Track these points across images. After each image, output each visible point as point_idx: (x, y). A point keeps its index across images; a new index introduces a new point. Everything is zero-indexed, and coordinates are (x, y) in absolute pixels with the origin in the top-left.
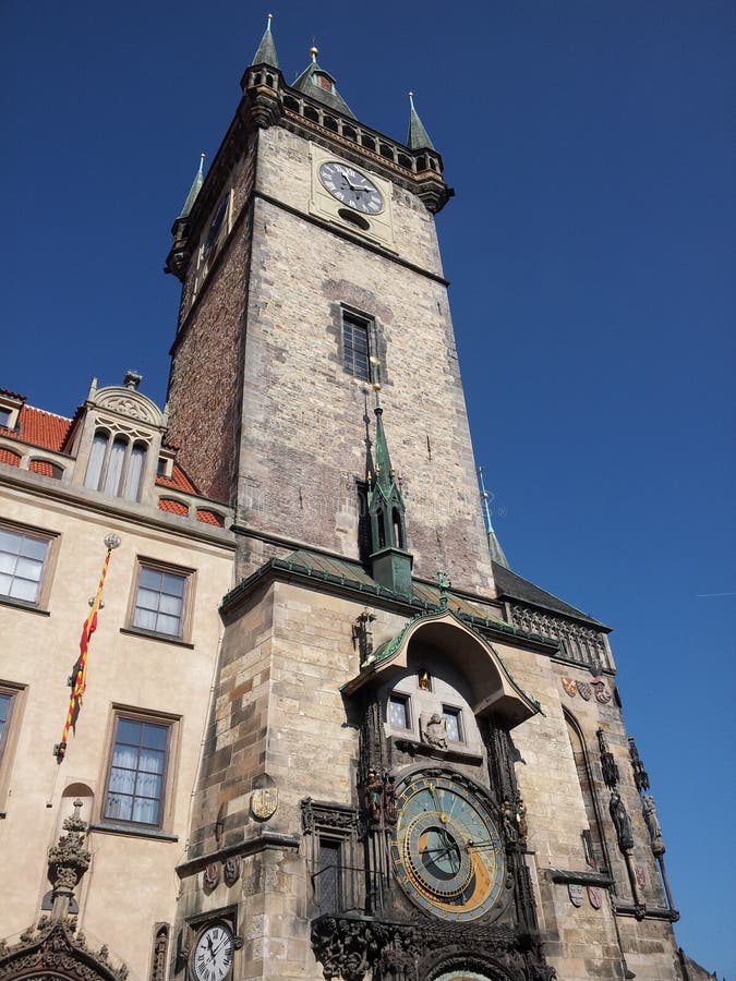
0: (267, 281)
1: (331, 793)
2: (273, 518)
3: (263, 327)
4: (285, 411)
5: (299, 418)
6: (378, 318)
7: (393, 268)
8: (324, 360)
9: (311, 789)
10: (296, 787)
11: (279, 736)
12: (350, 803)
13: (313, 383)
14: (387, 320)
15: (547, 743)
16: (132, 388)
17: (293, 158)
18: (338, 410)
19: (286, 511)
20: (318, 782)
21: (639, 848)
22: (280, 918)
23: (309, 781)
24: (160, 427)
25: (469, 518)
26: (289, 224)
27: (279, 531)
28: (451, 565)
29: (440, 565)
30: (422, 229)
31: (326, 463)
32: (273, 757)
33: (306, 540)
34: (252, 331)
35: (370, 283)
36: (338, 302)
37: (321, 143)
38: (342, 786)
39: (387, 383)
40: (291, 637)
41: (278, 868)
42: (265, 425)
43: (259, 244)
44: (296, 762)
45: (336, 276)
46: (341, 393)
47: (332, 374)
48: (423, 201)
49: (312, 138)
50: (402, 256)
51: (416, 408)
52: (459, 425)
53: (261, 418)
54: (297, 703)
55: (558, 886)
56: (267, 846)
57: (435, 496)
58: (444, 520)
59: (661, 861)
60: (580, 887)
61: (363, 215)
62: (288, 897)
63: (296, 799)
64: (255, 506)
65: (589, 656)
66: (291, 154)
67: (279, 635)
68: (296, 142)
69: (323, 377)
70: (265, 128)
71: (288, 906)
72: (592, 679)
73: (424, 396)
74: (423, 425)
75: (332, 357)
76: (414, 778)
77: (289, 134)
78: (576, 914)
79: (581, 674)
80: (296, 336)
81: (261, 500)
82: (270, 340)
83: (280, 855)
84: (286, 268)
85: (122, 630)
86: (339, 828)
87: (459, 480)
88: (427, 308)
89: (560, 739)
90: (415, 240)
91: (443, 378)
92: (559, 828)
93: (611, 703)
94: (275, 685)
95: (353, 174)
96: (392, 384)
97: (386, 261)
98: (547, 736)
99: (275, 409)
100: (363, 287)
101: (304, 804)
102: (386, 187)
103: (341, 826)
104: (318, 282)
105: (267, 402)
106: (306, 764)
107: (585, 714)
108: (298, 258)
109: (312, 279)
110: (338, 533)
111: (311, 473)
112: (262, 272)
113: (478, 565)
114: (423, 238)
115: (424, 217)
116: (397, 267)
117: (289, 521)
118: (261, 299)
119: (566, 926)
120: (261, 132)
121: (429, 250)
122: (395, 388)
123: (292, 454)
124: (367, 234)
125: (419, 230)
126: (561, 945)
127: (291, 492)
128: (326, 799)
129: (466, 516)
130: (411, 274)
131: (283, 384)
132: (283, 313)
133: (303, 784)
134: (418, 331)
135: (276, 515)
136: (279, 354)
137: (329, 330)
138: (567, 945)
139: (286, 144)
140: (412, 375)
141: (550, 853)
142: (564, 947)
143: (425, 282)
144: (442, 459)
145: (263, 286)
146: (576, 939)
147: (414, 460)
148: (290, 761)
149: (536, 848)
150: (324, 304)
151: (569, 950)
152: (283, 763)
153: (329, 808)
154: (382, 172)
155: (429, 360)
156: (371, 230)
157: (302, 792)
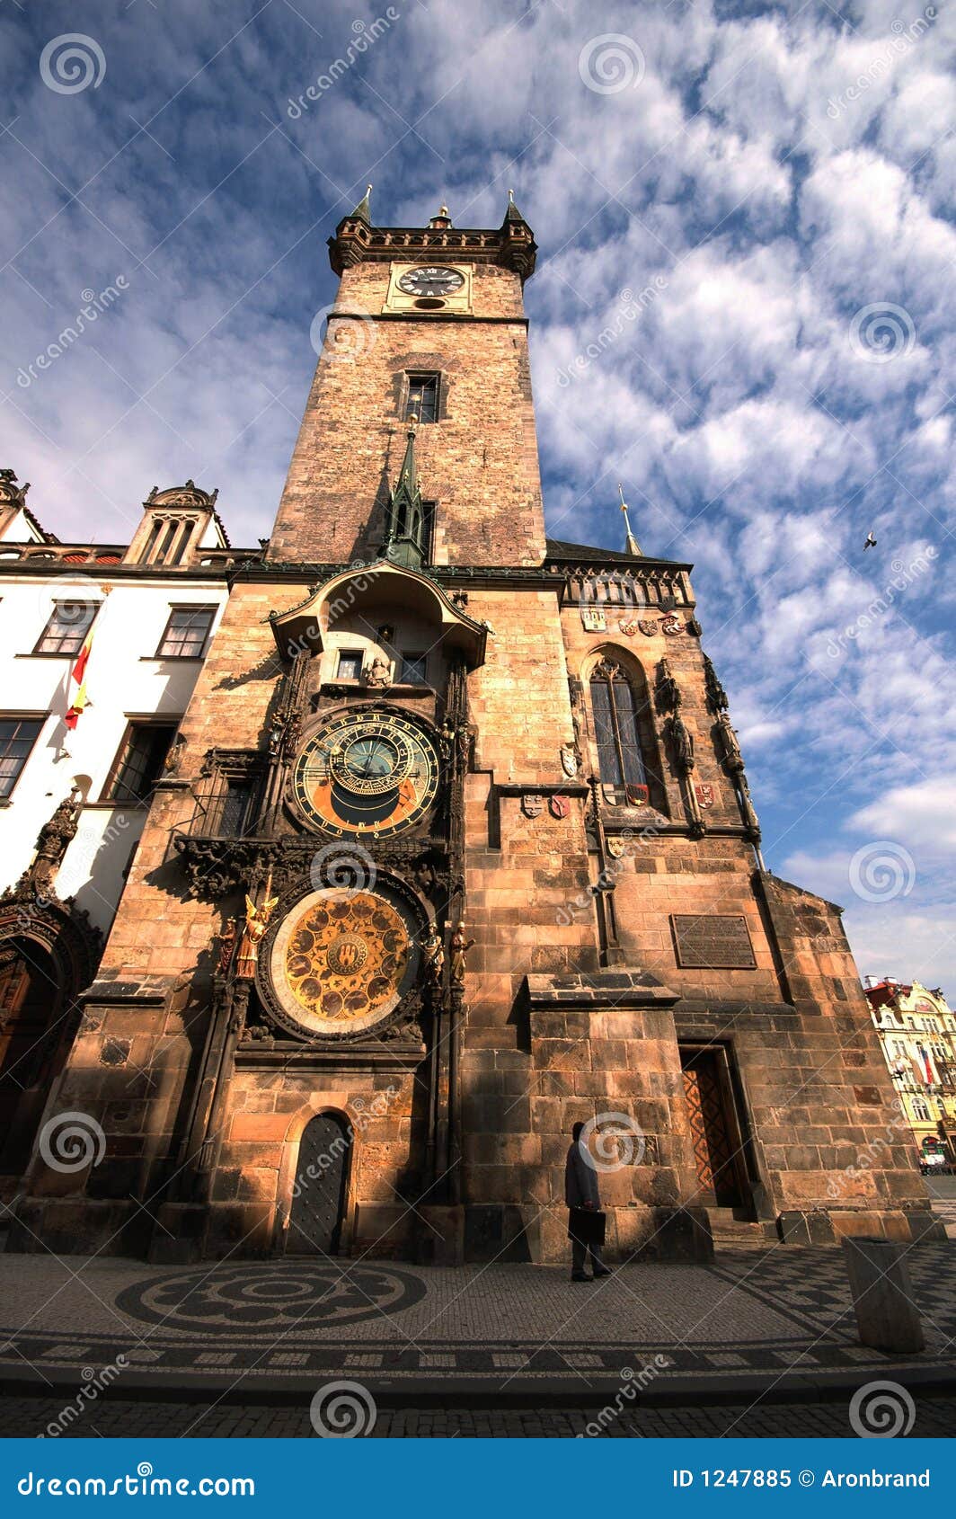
0: (330, 376)
2: (302, 550)
3: (320, 411)
4: (330, 467)
5: (344, 467)
6: (444, 371)
7: (466, 328)
8: (379, 419)
9: (225, 741)
10: (209, 740)
11: (203, 702)
12: (265, 746)
13: (364, 439)
14: (453, 370)
15: (533, 668)
16: (189, 488)
17: (373, 280)
19: (317, 542)
20: (233, 734)
21: (708, 767)
23: (223, 734)
24: (206, 507)
25: (525, 505)
27: (306, 559)
28: (494, 548)
29: (481, 551)
30: (505, 288)
32: (189, 720)
33: (334, 559)
35: (439, 347)
36: (403, 371)
37: (402, 259)
39: (445, 418)
40: (239, 622)
41: (163, 807)
42: (307, 483)
44: (215, 720)
45: (403, 352)
46: (393, 438)
47: (386, 426)
49: (394, 259)
50: (478, 315)
51: (475, 430)
53: (305, 478)
55: (508, 799)
56: (156, 789)
57: (486, 496)
58: (492, 511)
60: (539, 798)
61: (438, 298)
63: (204, 749)
64: (286, 545)
65: (660, 595)
66: (372, 278)
67: (226, 623)
68: (379, 267)
69: (374, 432)
70: (348, 268)
72: (662, 615)
73: (487, 418)
74: (481, 441)
75: (388, 414)
76: (336, 715)
77: (374, 264)
78: (531, 824)
79: (647, 613)
80: (353, 408)
81: (292, 540)
82: (324, 418)
83: (169, 796)
85: (143, 659)
87: (517, 476)
88: (501, 348)
89: (553, 662)
90: (496, 299)
92: (530, 745)
93: (684, 634)
94: (209, 663)
95: (434, 271)
96: (451, 418)
97: (459, 326)
98: (535, 662)
99: (321, 467)
100: (431, 352)
101: (210, 752)
102: (466, 269)
104: (385, 362)
105: (312, 463)
106: (226, 721)
107: (648, 649)
109: (376, 361)
111: (349, 507)
112: (326, 371)
113: (529, 542)
114: (505, 295)
115: (509, 279)
116: (472, 325)
117: (318, 548)
118: (322, 391)
119: (515, 838)
120: (345, 272)
121: (510, 302)
122: (454, 420)
123: (332, 497)
124: (441, 310)
125: (501, 290)
126: (502, 858)
127: (325, 527)
128: (240, 746)
129: (521, 505)
130: (486, 326)
131: (333, 448)
132: (342, 395)
133: (217, 737)
134: (488, 368)
135: (306, 547)
136: (333, 426)
137: (388, 394)
138: (510, 857)
139: (368, 272)
140: (475, 406)
141: (512, 770)
142: (506, 858)
143: (502, 328)
144: (500, 465)
145: (326, 381)
146: (525, 850)
147: (466, 472)
148: (208, 720)
149: (494, 766)
150: (386, 376)
151: (513, 861)
152: (200, 722)
153: (237, 753)
154: (464, 260)
155: (497, 388)
156: (446, 306)
157: (211, 744)
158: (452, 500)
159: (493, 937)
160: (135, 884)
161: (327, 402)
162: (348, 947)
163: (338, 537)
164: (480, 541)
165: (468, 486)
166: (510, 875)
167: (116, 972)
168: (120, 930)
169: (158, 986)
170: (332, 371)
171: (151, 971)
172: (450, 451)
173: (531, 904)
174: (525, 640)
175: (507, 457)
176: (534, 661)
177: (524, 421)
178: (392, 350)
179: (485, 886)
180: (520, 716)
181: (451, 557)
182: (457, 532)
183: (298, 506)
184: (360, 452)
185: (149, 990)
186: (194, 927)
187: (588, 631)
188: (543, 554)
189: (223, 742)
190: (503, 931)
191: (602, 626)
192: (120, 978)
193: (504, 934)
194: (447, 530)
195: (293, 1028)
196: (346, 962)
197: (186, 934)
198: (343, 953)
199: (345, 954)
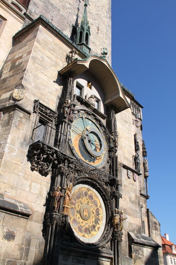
1: (48, 103)
10: (34, 95)
11: (30, 74)
12: (55, 110)
15: (126, 124)
20: (43, 97)
22: (16, 138)
23: (39, 95)
32: (26, 80)
38: (53, 103)
40: (43, 45)
41: (19, 119)
44: (36, 86)
51: (96, 17)
54: (40, 67)
55: (124, 169)
56: (17, 108)
59: (146, 180)
60: (131, 172)
62: (22, 132)
63: (33, 98)
64: (35, 12)
65: (136, 112)
67: (38, 42)
71: (21, 135)
72: (135, 119)
73: (99, 15)
74: (97, 23)
76: (81, 111)
78: (128, 180)
83: (21, 114)
86: (48, 117)
92: (126, 151)
93: (139, 128)
94: (33, 57)
101: (36, 101)
103: (49, 116)
106: (40, 89)
111: (57, 14)
119: (125, 183)
126: (122, 189)
133: (37, 95)
140: (96, 7)
141: (122, 158)
146: (127, 189)
147: (93, 31)
148: (33, 85)
149: (118, 155)
151: (124, 191)
152: (30, 84)
157: (35, 97)
166: (124, 196)
171: (17, 199)
173: (128, 208)
176: (126, 121)
177: (108, 25)
185: (23, 209)
186: (33, 183)
189: (40, 99)
192: (6, 199)
196: (86, 216)
197: (30, 186)
198: (85, 211)
199: (85, 212)
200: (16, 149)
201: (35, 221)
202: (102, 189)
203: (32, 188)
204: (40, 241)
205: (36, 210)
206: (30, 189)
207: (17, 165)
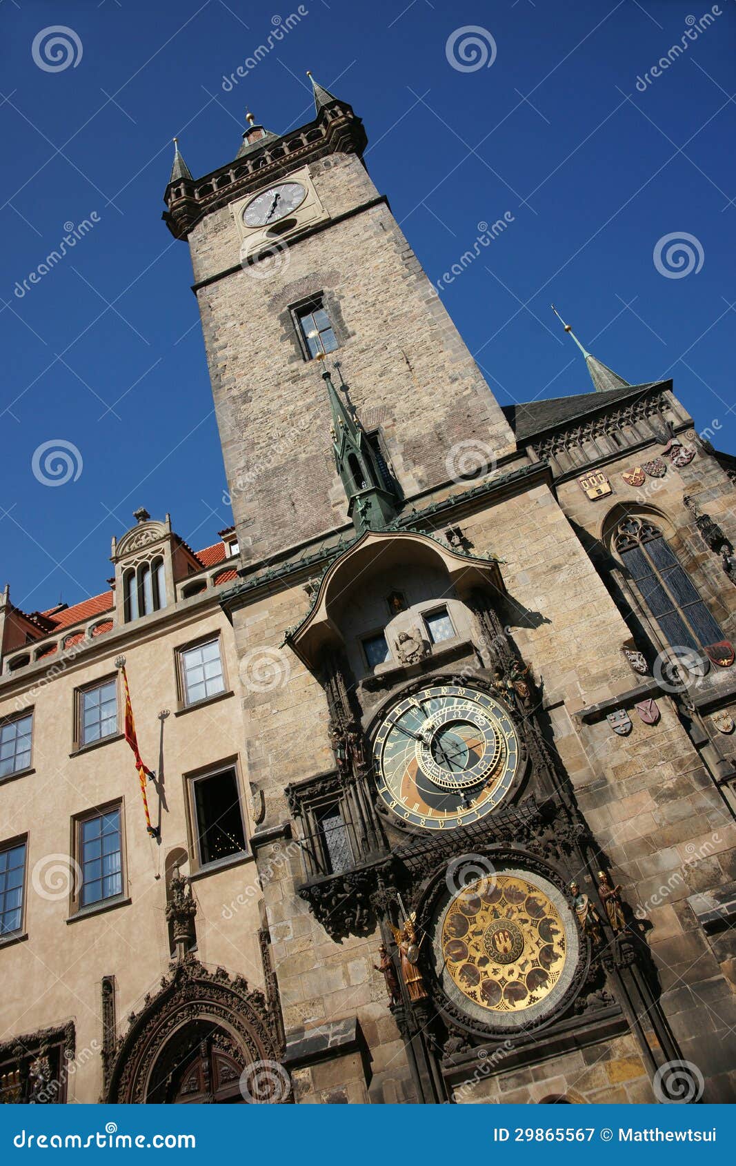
0: (221, 348)
1: (314, 767)
2: (272, 539)
3: (226, 388)
4: (260, 441)
6: (326, 289)
7: (328, 234)
8: (285, 369)
9: (295, 774)
10: (280, 780)
11: (257, 743)
12: (334, 765)
13: (280, 396)
14: (335, 283)
15: (556, 575)
16: (141, 522)
17: (219, 231)
18: (308, 400)
19: (283, 525)
20: (299, 765)
22: (281, 903)
23: (292, 767)
24: (165, 536)
25: (468, 391)
26: (228, 286)
27: (280, 547)
30: (347, 175)
31: (308, 455)
32: (254, 765)
33: (306, 536)
34: (219, 398)
35: (311, 265)
36: (286, 309)
37: (235, 196)
38: (323, 755)
39: (349, 337)
42: (247, 467)
43: (208, 325)
44: (276, 758)
45: (278, 289)
46: (308, 382)
47: (295, 374)
48: (342, 151)
49: (230, 200)
50: (334, 216)
51: (385, 334)
52: (433, 313)
53: (242, 464)
54: (268, 706)
55: (594, 726)
57: (426, 400)
58: (439, 415)
60: (624, 711)
61: (288, 218)
62: (285, 881)
63: (281, 789)
64: (254, 542)
65: (652, 428)
66: (216, 230)
68: (219, 215)
69: (287, 384)
70: (191, 231)
71: (286, 888)
72: (663, 449)
74: (395, 345)
75: (292, 359)
77: (211, 215)
78: (626, 743)
79: (647, 453)
80: (256, 370)
81: (258, 533)
82: (235, 392)
83: (271, 847)
84: (235, 322)
86: (329, 794)
87: (447, 365)
88: (371, 238)
90: (343, 191)
91: (404, 286)
92: (589, 659)
93: (697, 458)
95: (272, 192)
96: (354, 334)
97: (320, 235)
99: (253, 445)
100: (305, 275)
101: (287, 790)
102: (302, 174)
103: (330, 792)
104: (264, 309)
105: (244, 445)
106: (287, 754)
107: (665, 492)
108: (242, 305)
109: (257, 311)
110: (335, 509)
111: (296, 477)
112: (216, 345)
113: (492, 430)
114: (350, 181)
115: (347, 163)
116: (333, 228)
117: (287, 532)
118: (220, 366)
119: (615, 763)
120: (190, 236)
121: (358, 187)
122: (359, 334)
123: (276, 471)
124: (296, 228)
125: (345, 178)
126: (612, 789)
127: (284, 505)
128: (310, 774)
129: (465, 393)
130: (346, 223)
131: (255, 419)
132: (240, 361)
133: (287, 773)
134: (367, 265)
135: (275, 535)
136: (246, 398)
137: (283, 339)
138: (619, 784)
139: (211, 225)
140: (372, 309)
141: (582, 692)
142: (616, 787)
143: (362, 217)
144: (425, 359)
145: (219, 354)
146: (630, 771)
147: (393, 385)
148: (270, 760)
149: (563, 697)
150: (275, 323)
151: (624, 787)
152: (265, 764)
153: (312, 783)
154: (296, 165)
155: (385, 281)
156: (299, 222)
157: (285, 781)
158: (395, 420)
159: (638, 874)
160: (280, 941)
161: (228, 375)
162: (501, 935)
163: (301, 511)
164: (441, 451)
165: (403, 397)
166: (627, 803)
167: (300, 1031)
168: (286, 990)
169: (345, 1031)
170: (221, 341)
171: (330, 1019)
172: (368, 369)
173: (660, 825)
174: (536, 547)
175: (428, 348)
176: (555, 567)
177: (428, 302)
178: (267, 292)
179: (607, 825)
180: (566, 631)
181: (420, 482)
182: (414, 451)
183: (249, 496)
184: (282, 412)
185: (339, 1037)
186: (350, 965)
187: (594, 500)
188: (511, 437)
189: (293, 776)
190: (643, 862)
191: (605, 488)
192: (308, 1035)
193: (647, 866)
194: (403, 454)
195: (484, 1031)
196: (505, 950)
197: (345, 974)
198: (498, 943)
199: (500, 943)
200: (290, 924)
201: (385, 1041)
202: (514, 856)
203: (351, 977)
204: (402, 1083)
205: (378, 1016)
206: (348, 980)
207: (303, 954)
